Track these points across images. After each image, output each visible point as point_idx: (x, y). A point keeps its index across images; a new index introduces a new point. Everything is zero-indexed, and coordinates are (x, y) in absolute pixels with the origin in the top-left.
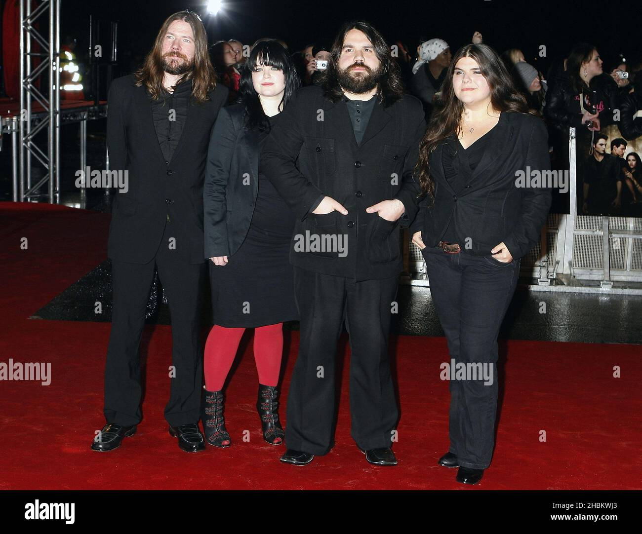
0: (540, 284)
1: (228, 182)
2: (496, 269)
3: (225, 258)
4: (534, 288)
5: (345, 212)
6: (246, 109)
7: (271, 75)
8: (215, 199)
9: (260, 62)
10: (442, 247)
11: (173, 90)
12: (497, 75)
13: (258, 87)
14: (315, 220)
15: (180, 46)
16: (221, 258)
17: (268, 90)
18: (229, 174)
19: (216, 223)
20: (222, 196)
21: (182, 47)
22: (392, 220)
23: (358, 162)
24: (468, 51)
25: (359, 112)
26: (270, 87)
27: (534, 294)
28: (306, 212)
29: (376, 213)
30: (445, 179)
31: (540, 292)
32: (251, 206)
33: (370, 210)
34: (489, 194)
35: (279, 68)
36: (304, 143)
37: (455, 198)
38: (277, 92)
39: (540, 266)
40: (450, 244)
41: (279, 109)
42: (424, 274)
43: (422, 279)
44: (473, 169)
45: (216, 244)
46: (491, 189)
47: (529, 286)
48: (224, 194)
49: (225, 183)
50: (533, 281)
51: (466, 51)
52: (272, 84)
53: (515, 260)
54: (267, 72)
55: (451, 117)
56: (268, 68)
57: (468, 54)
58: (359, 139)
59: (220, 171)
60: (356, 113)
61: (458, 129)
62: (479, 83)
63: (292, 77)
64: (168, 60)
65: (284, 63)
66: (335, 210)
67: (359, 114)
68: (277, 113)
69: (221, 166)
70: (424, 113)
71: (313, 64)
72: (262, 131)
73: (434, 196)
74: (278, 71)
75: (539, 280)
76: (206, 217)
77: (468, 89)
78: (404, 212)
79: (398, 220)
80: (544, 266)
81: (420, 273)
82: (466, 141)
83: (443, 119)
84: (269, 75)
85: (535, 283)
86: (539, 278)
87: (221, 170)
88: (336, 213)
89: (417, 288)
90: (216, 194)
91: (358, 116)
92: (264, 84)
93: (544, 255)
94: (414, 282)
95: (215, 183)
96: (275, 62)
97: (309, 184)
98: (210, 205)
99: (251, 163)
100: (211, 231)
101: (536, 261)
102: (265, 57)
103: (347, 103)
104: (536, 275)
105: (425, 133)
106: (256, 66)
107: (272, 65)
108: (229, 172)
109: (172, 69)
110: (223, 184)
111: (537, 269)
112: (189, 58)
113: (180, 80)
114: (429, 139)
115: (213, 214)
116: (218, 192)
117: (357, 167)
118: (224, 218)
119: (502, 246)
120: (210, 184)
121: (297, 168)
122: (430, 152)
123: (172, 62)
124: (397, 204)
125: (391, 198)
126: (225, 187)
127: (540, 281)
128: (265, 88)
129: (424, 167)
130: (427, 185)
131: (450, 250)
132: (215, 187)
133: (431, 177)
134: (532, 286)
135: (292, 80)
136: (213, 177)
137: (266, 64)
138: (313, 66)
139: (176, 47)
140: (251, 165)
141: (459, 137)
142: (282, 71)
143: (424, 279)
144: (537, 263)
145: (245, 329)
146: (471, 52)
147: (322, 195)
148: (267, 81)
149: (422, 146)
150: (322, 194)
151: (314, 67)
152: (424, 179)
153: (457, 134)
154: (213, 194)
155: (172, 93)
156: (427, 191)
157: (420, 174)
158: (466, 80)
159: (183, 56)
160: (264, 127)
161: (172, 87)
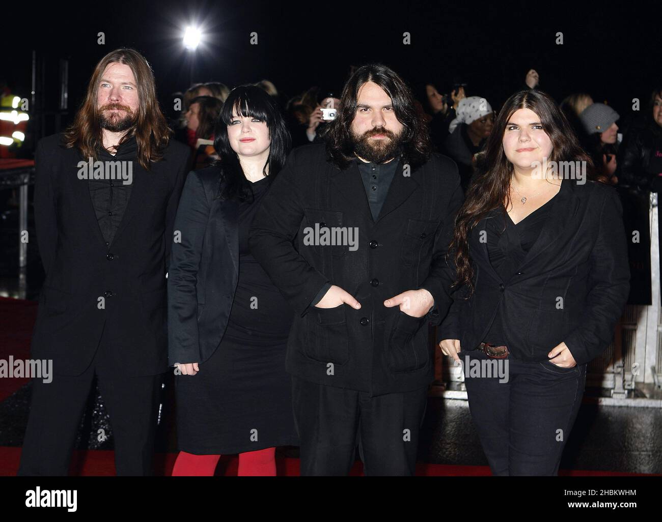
0: (615, 396)
1: (200, 266)
2: (555, 378)
3: (196, 365)
4: (605, 402)
5: (357, 306)
6: (222, 173)
7: (251, 128)
8: (181, 288)
9: (238, 113)
10: (484, 349)
11: (116, 151)
12: (561, 131)
13: (235, 144)
14: (319, 315)
15: (119, 96)
16: (189, 365)
17: (247, 148)
18: (201, 256)
19: (184, 320)
20: (191, 285)
21: (123, 97)
22: (417, 315)
23: (374, 242)
24: (525, 100)
25: (375, 178)
26: (251, 144)
27: (606, 410)
28: (307, 306)
29: (397, 308)
30: (489, 262)
31: (614, 407)
32: (229, 297)
33: (389, 303)
34: (545, 283)
35: (261, 119)
36: (305, 218)
37: (503, 287)
38: (261, 149)
39: (613, 373)
40: (494, 346)
41: (264, 172)
42: (463, 383)
43: (460, 390)
44: (527, 250)
45: (184, 347)
46: (549, 276)
47: (600, 399)
48: (195, 282)
49: (196, 268)
50: (605, 393)
51: (521, 100)
52: (252, 140)
53: (580, 366)
54: (245, 124)
55: (497, 185)
56: (247, 120)
57: (524, 104)
58: (376, 212)
59: (188, 253)
60: (372, 179)
61: (506, 200)
62: (540, 140)
63: (279, 131)
64: (106, 114)
65: (267, 113)
66: (344, 303)
67: (375, 181)
68: (262, 177)
69: (190, 246)
70: (460, 179)
71: (318, 113)
72: (242, 200)
73: (473, 285)
74: (261, 123)
75: (612, 391)
76: (171, 312)
77: (525, 149)
78: (433, 305)
79: (425, 315)
80: (619, 373)
81: (457, 382)
82: (517, 214)
83: (488, 187)
84: (249, 128)
85: (608, 394)
86: (611, 389)
87: (190, 252)
88: (345, 306)
89: (453, 401)
90: (183, 283)
91: (373, 183)
92: (243, 140)
93: (618, 359)
94: (449, 394)
95: (180, 267)
96: (256, 111)
97: (311, 269)
98: (175, 296)
99: (229, 242)
100: (178, 330)
101: (608, 366)
102: (243, 106)
103: (359, 166)
104: (608, 383)
105: (463, 204)
106: (232, 117)
107: (252, 115)
108: (201, 254)
109: (112, 124)
110: (191, 269)
111: (609, 377)
112: (134, 109)
113: (124, 137)
114: (469, 212)
115: (179, 308)
116: (186, 280)
117: (372, 247)
118: (195, 313)
119: (562, 348)
120: (176, 269)
121: (295, 249)
122: (469, 229)
123: (112, 117)
124: (424, 294)
125: (416, 288)
126: (195, 273)
127: (614, 393)
128: (244, 144)
129: (462, 247)
130: (465, 271)
131: (494, 354)
132: (182, 274)
133: (470, 260)
134: (603, 399)
135: (278, 135)
136: (180, 260)
137: (245, 115)
138: (319, 116)
139: (115, 99)
140: (229, 244)
141: (508, 210)
142: (266, 123)
143: (463, 389)
144: (610, 369)
145: (220, 456)
146: (528, 101)
147: (327, 284)
148: (247, 136)
149: (458, 221)
150: (328, 282)
151: (319, 118)
152: (461, 263)
153: (505, 206)
154: (180, 282)
155: (114, 155)
156: (465, 279)
157: (457, 256)
158: (524, 138)
159: (125, 107)
160: (245, 196)
161: (115, 147)
